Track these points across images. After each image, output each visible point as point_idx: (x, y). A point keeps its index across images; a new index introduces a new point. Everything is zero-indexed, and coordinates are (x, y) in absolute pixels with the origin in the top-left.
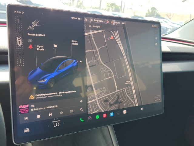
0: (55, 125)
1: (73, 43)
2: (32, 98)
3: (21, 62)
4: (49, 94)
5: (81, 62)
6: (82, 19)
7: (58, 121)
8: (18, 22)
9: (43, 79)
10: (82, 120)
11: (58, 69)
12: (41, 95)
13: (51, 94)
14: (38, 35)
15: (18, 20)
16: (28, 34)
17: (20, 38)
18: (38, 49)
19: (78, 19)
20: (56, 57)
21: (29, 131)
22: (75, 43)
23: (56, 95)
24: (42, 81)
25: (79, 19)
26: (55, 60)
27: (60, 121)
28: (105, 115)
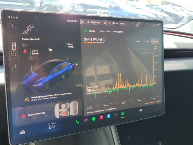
0: (51, 127)
1: (68, 46)
2: (28, 100)
3: (15, 67)
4: (44, 96)
5: (77, 65)
6: (78, 21)
7: (54, 123)
8: (13, 28)
9: (39, 83)
10: (78, 122)
11: (53, 73)
12: (36, 97)
13: (46, 96)
14: (33, 39)
15: (13, 25)
16: (23, 39)
17: (15, 43)
18: (32, 53)
19: (73, 21)
20: (51, 61)
21: (25, 133)
22: (70, 46)
23: (52, 97)
24: (37, 85)
25: (75, 21)
26: (50, 63)
27: (55, 123)
28: (101, 117)
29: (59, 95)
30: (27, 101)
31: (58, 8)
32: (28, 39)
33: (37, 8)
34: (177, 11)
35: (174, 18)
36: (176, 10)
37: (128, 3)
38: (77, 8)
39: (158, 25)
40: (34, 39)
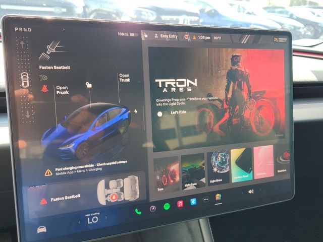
0: (91, 221)
1: (121, 79)
2: (50, 174)
3: (28, 116)
4: (79, 167)
5: (136, 111)
6: (137, 35)
9: (69, 143)
11: (95, 126)
12: (65, 169)
13: (82, 167)
14: (58, 68)
15: (22, 43)
16: (40, 67)
18: (58, 92)
19: (129, 35)
20: (91, 105)
21: (45, 231)
22: (125, 78)
23: (92, 168)
24: (67, 147)
25: (132, 35)
26: (89, 109)
28: (180, 203)
29: (104, 164)
30: (48, 175)
32: (49, 68)
34: (318, 16)
35: (312, 29)
39: (283, 40)
40: (60, 68)
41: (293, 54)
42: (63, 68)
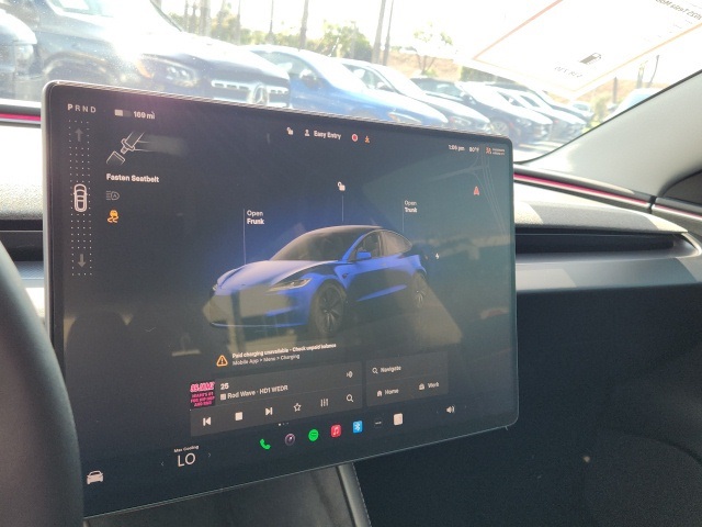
0: (183, 461)
7: (193, 448)
8: (79, 140)
10: (266, 444)
14: (138, 179)
16: (108, 176)
21: (101, 479)
27: (197, 447)
28: (336, 430)
31: (103, 70)
32: (124, 178)
33: (22, 63)
34: (516, 103)
36: (511, 100)
37: (352, 68)
38: (173, 75)
39: (499, 151)
40: (142, 179)
41: (515, 178)
42: (146, 179)
